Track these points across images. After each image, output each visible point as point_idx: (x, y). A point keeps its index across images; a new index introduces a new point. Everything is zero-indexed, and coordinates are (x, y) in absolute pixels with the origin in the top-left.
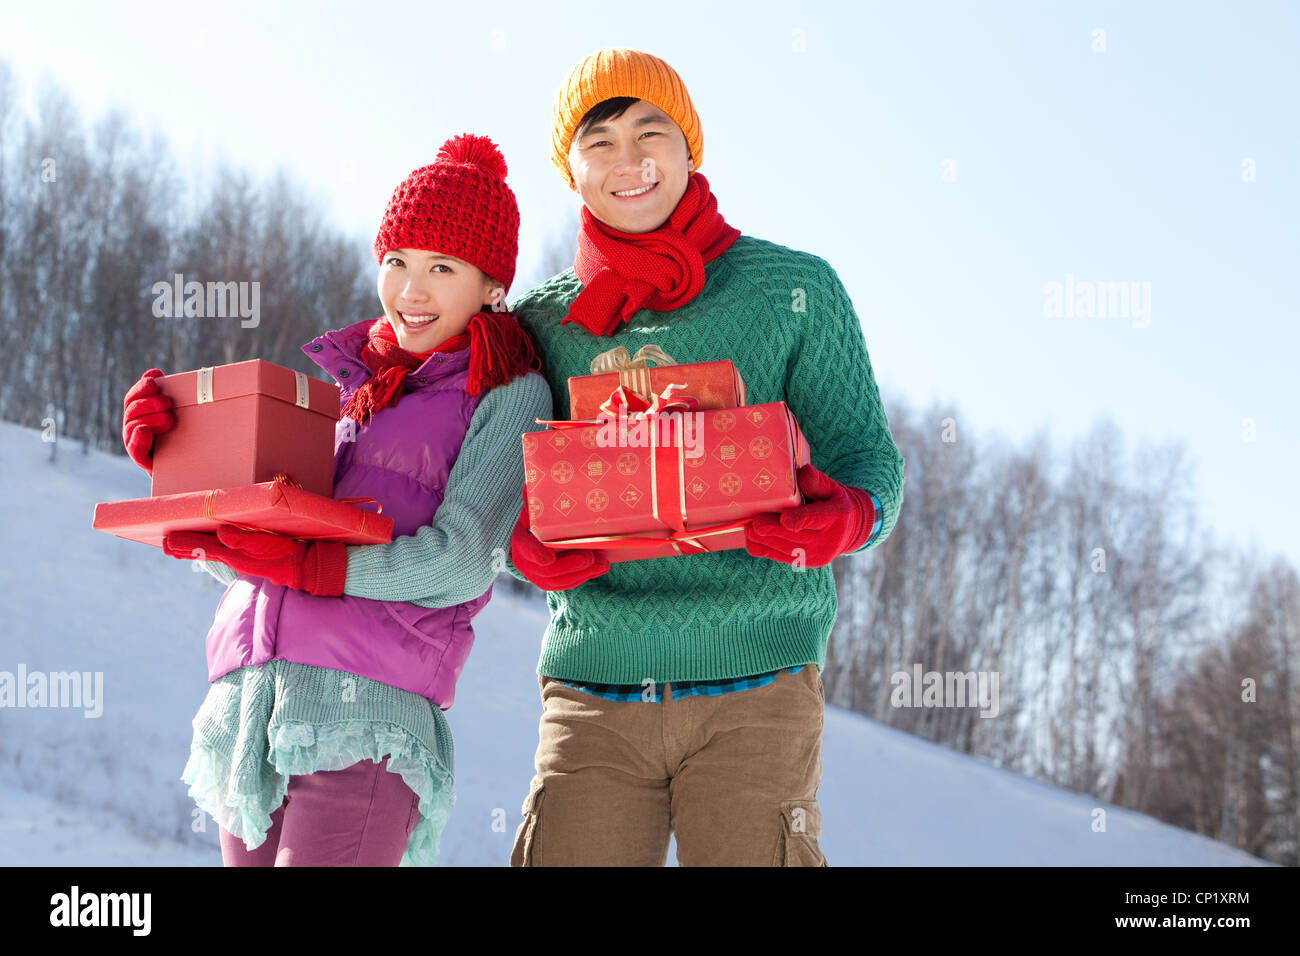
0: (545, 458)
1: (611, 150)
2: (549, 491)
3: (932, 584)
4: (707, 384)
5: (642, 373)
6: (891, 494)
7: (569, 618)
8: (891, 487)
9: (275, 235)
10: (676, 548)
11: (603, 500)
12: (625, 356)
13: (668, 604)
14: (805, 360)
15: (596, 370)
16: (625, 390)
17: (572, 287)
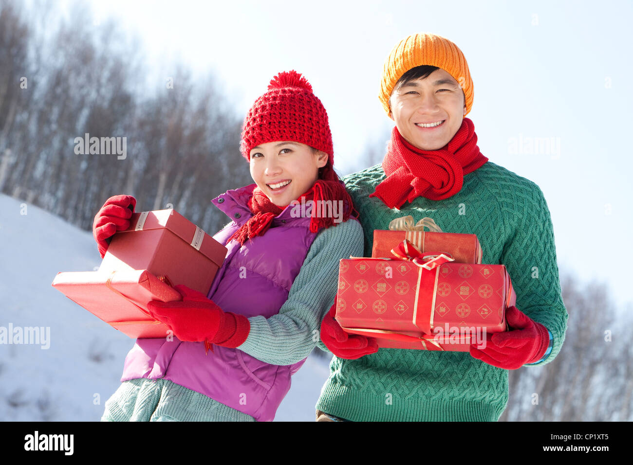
0: (352, 276)
1: (418, 97)
2: (351, 296)
3: (576, 392)
4: (459, 247)
5: (420, 234)
6: (559, 333)
7: (339, 378)
8: (559, 329)
9: (202, 112)
10: (424, 344)
11: (383, 307)
12: (411, 222)
13: (401, 381)
14: (516, 244)
15: (392, 227)
16: (408, 242)
17: (380, 176)
